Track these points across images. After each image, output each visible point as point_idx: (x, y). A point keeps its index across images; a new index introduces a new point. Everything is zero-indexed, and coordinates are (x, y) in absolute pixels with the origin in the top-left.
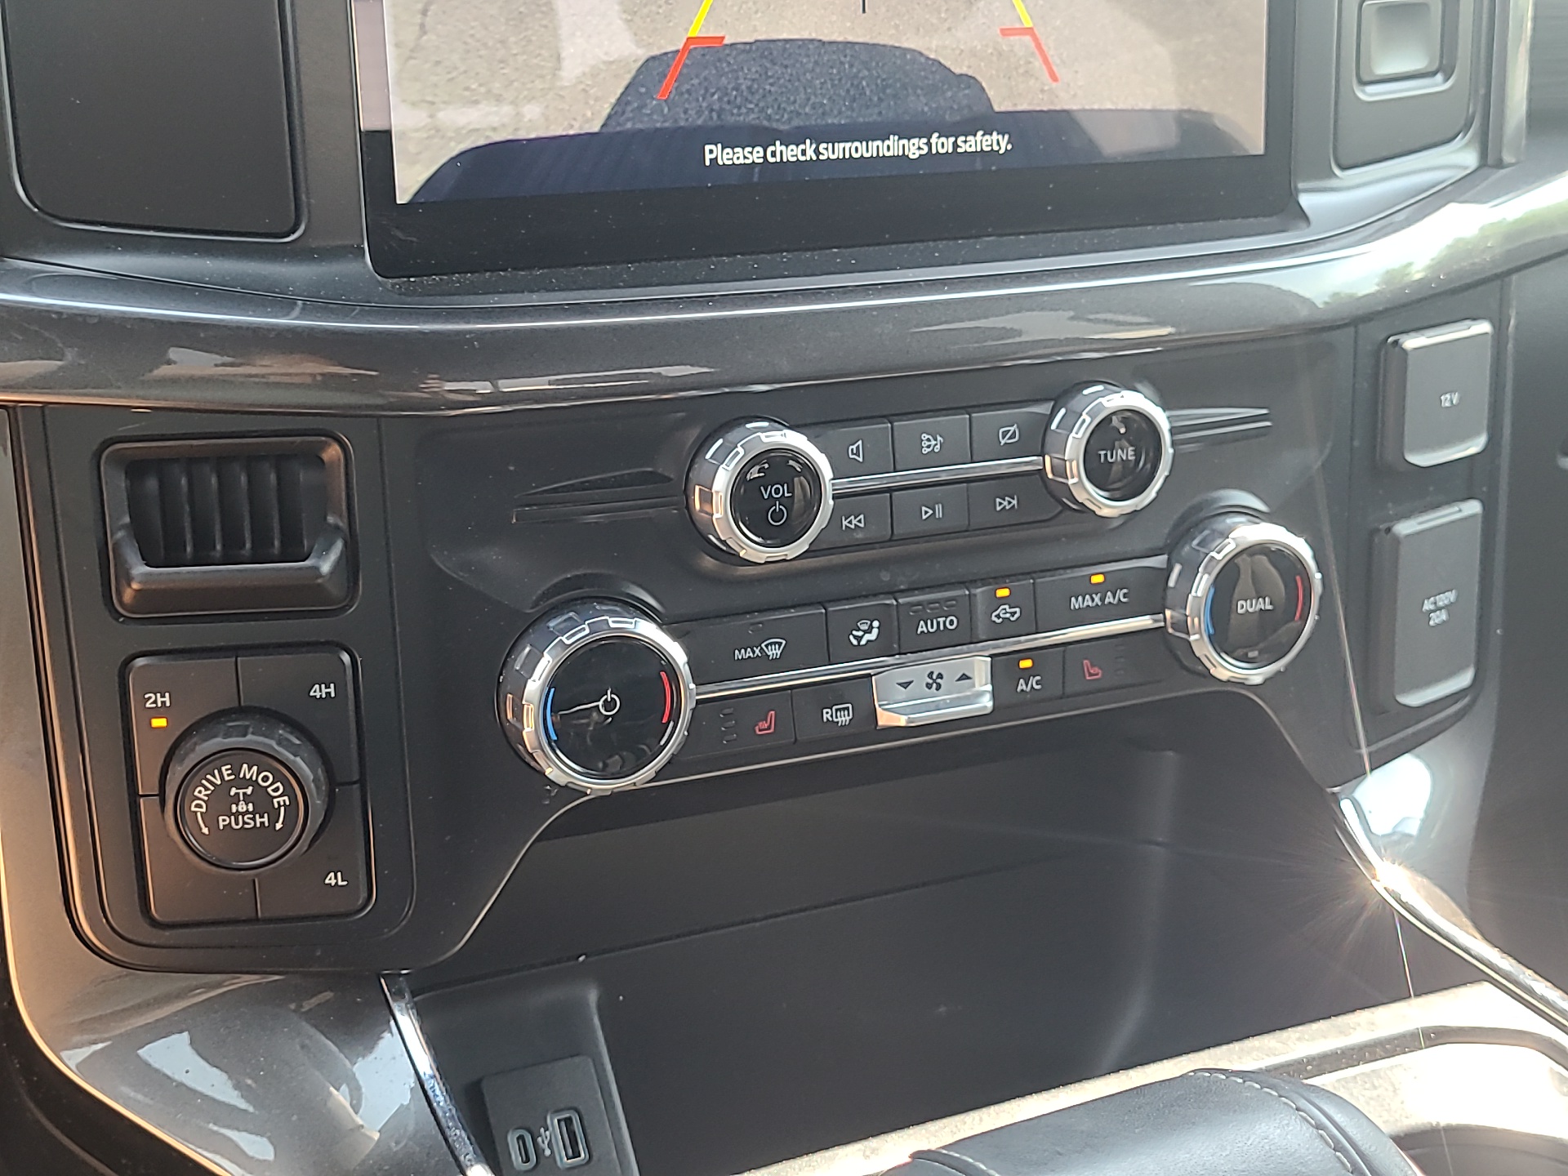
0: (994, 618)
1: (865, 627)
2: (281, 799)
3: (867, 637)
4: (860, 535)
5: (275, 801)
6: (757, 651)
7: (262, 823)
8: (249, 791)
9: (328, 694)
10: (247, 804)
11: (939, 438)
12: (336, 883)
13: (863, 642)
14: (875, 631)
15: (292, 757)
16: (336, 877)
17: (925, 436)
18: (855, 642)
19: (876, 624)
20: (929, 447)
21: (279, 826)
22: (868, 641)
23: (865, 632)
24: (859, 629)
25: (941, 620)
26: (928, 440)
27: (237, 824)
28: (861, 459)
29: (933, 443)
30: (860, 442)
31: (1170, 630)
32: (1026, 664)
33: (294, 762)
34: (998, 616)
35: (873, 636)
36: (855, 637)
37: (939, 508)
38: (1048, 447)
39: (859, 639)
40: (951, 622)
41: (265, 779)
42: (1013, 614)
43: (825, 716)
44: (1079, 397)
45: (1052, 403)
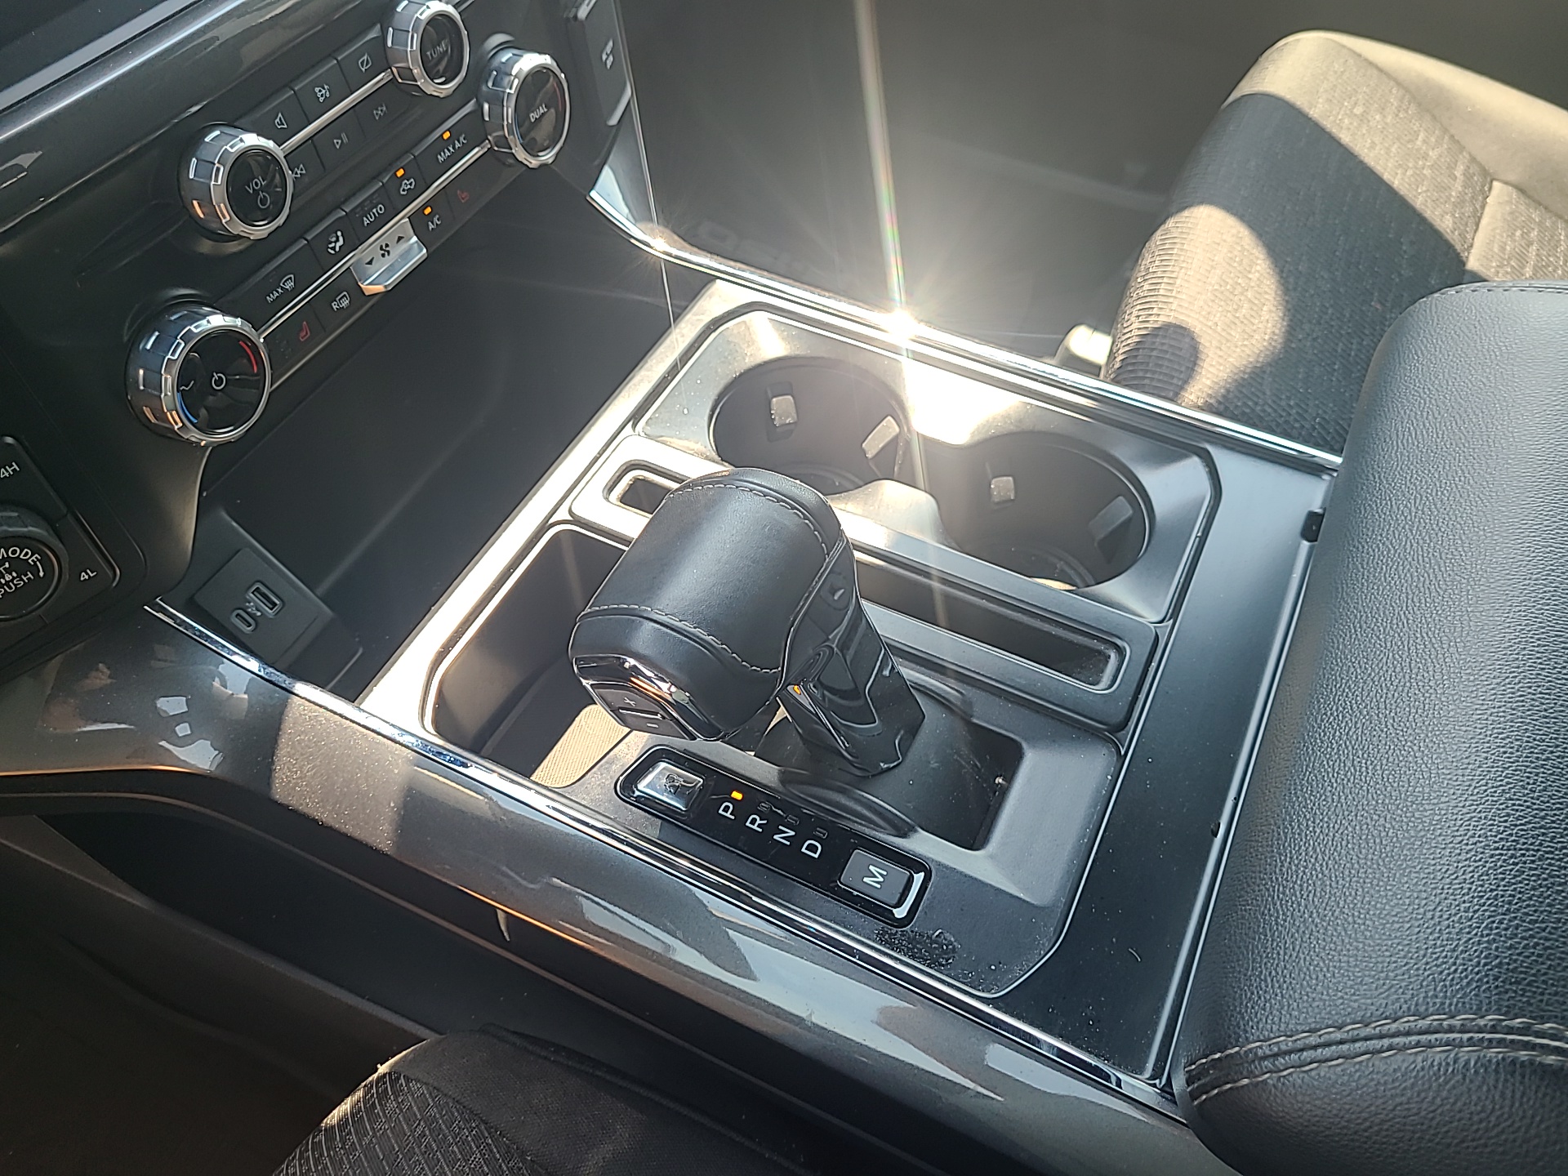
0: (402, 193)
1: (334, 239)
2: (33, 558)
3: (338, 244)
4: (306, 180)
5: (30, 561)
6: (280, 290)
7: (29, 579)
8: (7, 565)
9: (14, 470)
10: (11, 574)
11: (326, 87)
12: (89, 576)
13: (337, 249)
14: (341, 239)
15: (25, 529)
16: (87, 574)
17: (317, 90)
18: (333, 252)
19: (339, 233)
20: (322, 96)
21: (41, 574)
22: (340, 247)
23: (335, 242)
24: (331, 243)
25: (374, 211)
26: (320, 91)
27: (11, 588)
28: (285, 126)
29: (324, 91)
30: (280, 115)
31: (496, 148)
32: (428, 211)
33: (29, 531)
34: (404, 190)
35: (341, 242)
36: (331, 248)
37: (343, 135)
38: (390, 62)
39: (333, 248)
40: (381, 209)
41: (14, 552)
42: (411, 184)
43: (335, 307)
44: (397, 16)
45: (379, 26)
